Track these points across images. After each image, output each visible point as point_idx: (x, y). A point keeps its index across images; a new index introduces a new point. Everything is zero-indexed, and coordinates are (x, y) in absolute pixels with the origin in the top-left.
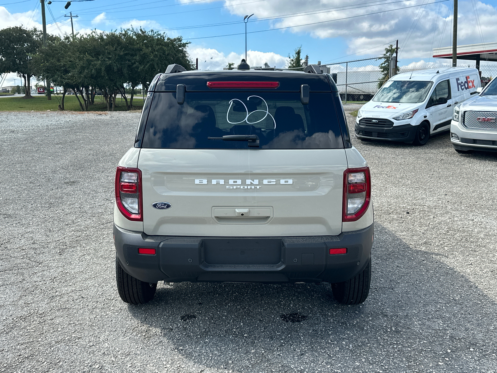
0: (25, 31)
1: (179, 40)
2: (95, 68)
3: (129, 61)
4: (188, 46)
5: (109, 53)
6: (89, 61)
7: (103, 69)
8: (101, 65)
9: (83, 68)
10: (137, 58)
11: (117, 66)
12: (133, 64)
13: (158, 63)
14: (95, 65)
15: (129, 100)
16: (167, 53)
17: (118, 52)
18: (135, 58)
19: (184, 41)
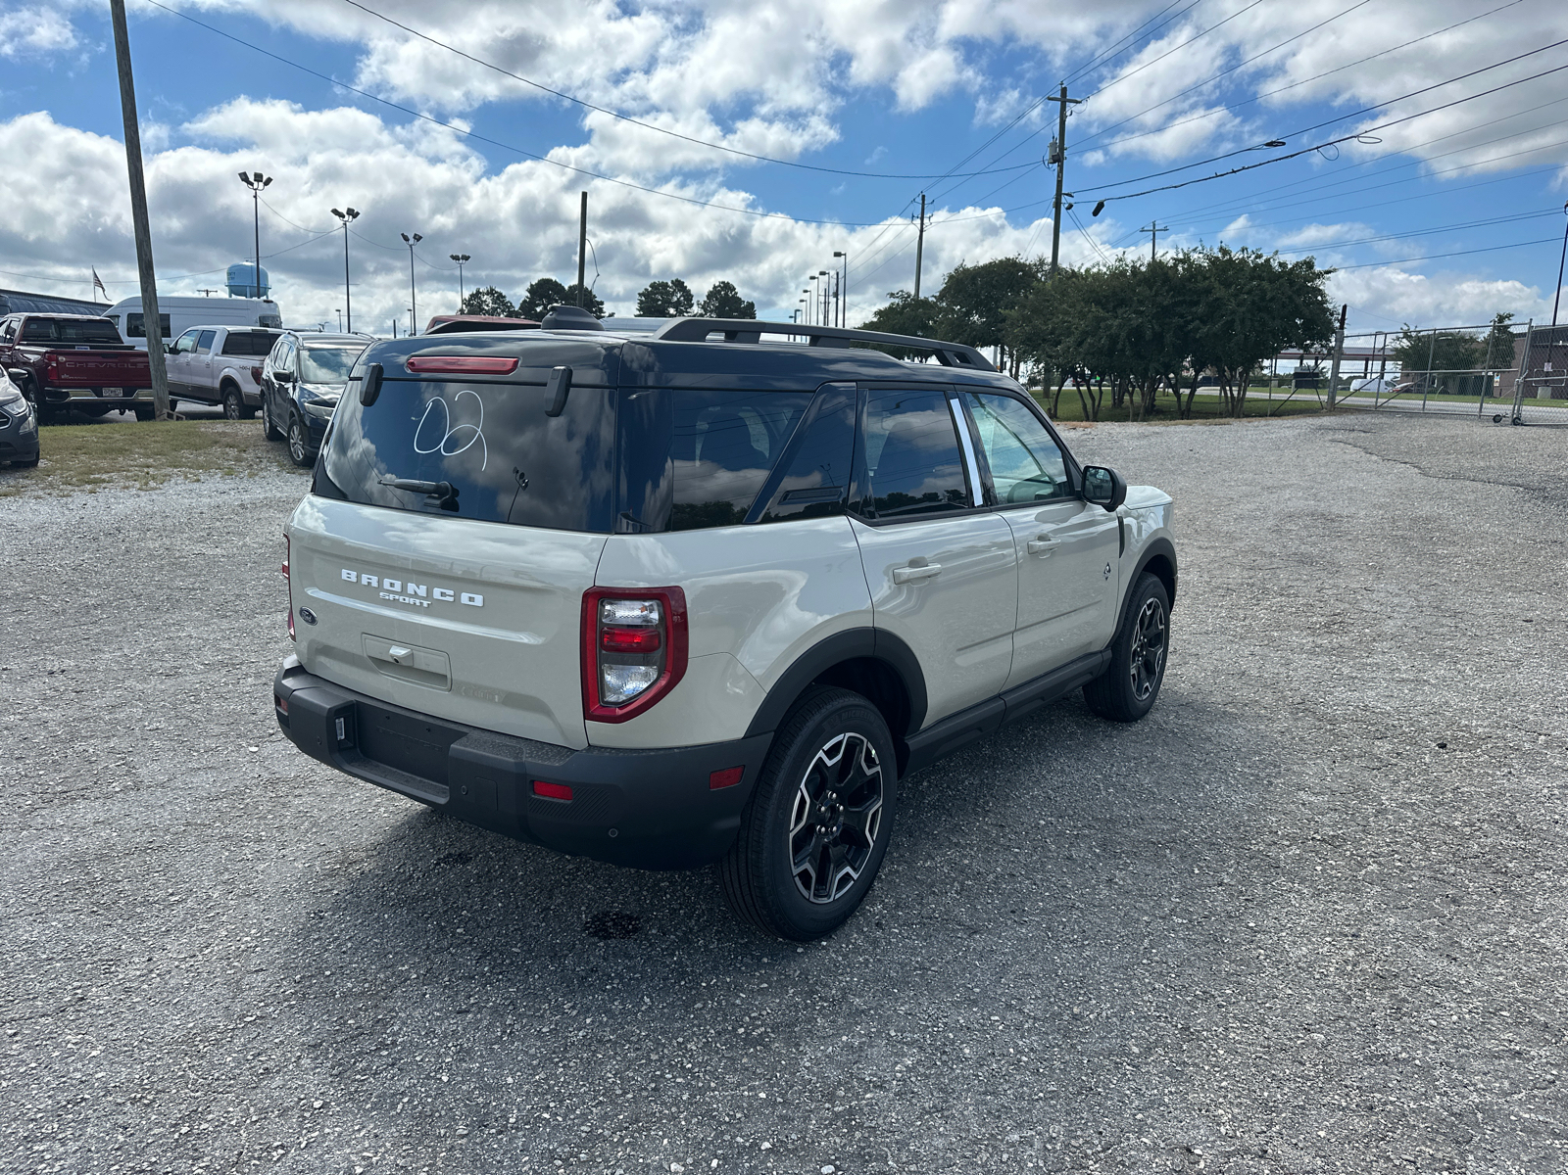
0: (1022, 267)
1: (1309, 265)
2: (1108, 333)
3: (1182, 316)
4: (1328, 279)
5: (1141, 302)
6: (1099, 320)
7: (1123, 334)
8: (1120, 326)
9: (1085, 334)
10: (1200, 309)
11: (1153, 328)
12: (1188, 323)
13: (1244, 318)
14: (1109, 327)
15: (1184, 399)
16: (1269, 296)
17: (1159, 299)
18: (1194, 309)
19: (1317, 269)
